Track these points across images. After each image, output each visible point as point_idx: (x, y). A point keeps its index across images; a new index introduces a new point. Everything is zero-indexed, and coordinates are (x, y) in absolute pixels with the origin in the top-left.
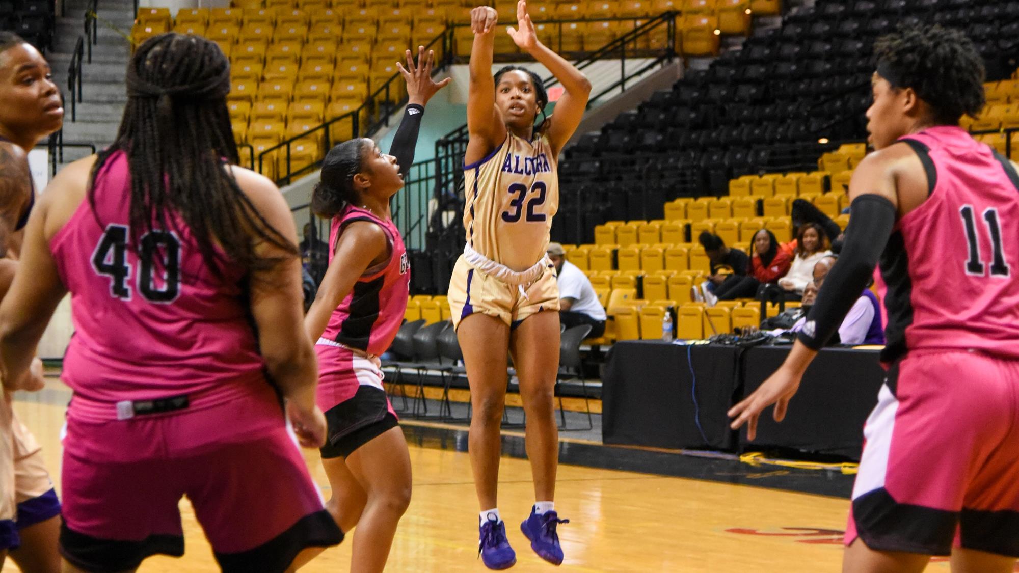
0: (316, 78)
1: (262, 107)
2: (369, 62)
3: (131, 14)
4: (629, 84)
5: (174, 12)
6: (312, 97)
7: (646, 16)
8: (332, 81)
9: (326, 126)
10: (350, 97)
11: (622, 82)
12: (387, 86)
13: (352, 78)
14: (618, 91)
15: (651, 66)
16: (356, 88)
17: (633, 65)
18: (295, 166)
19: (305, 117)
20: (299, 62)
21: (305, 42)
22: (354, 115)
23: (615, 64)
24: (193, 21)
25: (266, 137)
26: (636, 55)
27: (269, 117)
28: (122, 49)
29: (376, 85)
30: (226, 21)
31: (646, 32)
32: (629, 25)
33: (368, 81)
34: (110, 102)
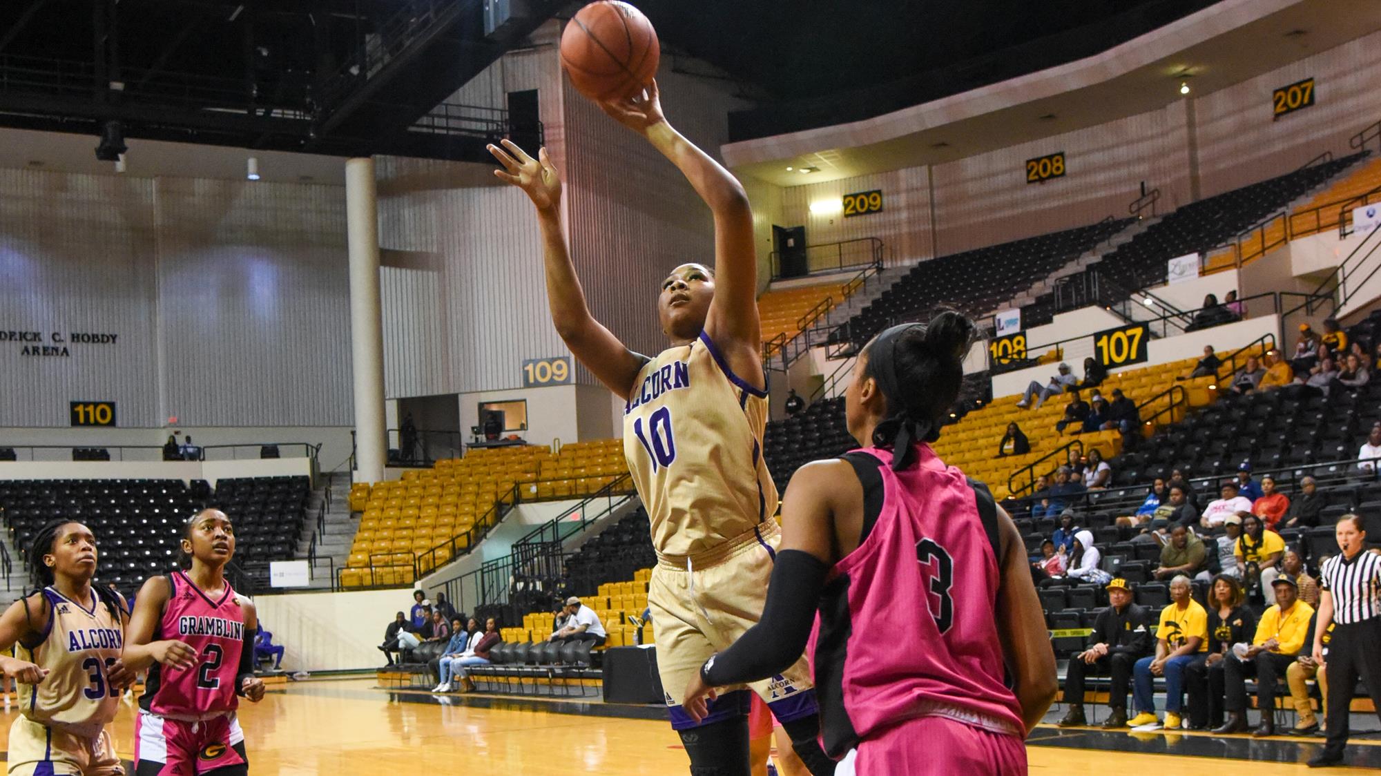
0: (448, 515)
1: (418, 532)
2: (475, 505)
3: (349, 487)
4: (613, 510)
5: (371, 485)
6: (445, 525)
7: (621, 473)
8: (456, 516)
9: (453, 540)
10: (464, 524)
11: (610, 508)
12: (485, 517)
13: (466, 514)
14: (608, 513)
15: (625, 500)
16: (469, 519)
17: (615, 500)
18: (438, 562)
19: (442, 536)
20: (438, 507)
21: (441, 496)
22: (468, 533)
23: (606, 499)
24: (381, 488)
25: (421, 548)
26: (616, 494)
27: (423, 537)
28: (345, 505)
29: (479, 517)
30: (399, 487)
31: (621, 482)
32: (612, 479)
33: (475, 516)
34: (340, 534)
